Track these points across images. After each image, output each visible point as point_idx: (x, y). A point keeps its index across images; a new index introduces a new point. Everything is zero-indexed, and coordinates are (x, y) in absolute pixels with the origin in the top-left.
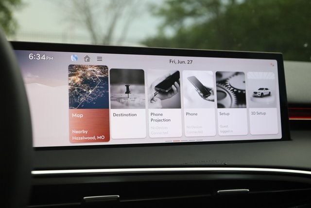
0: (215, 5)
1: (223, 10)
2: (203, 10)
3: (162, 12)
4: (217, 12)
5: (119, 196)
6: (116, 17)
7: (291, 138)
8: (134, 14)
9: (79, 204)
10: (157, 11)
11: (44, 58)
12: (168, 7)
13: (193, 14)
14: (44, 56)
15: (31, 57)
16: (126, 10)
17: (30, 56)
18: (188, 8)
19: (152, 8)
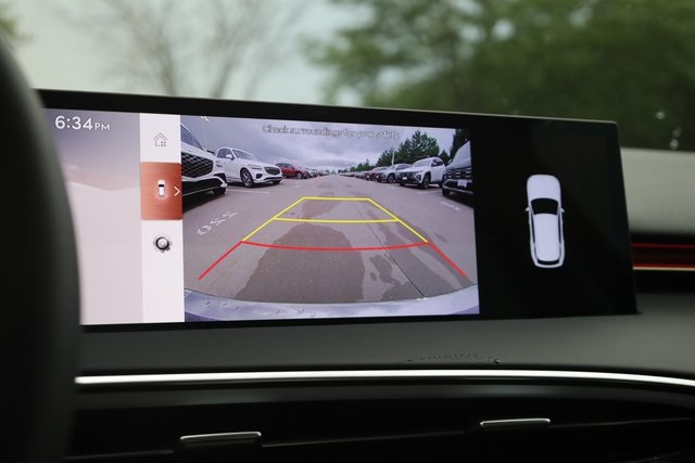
0: (446, 39)
1: (465, 52)
2: (422, 52)
3: (332, 57)
4: (452, 56)
5: (259, 434)
6: (228, 67)
7: (639, 309)
8: (269, 60)
9: (170, 452)
10: (320, 54)
11: (90, 127)
12: (344, 45)
13: (399, 60)
14: (90, 120)
15: (60, 124)
16: (250, 51)
17: (57, 122)
18: (389, 47)
19: (308, 47)
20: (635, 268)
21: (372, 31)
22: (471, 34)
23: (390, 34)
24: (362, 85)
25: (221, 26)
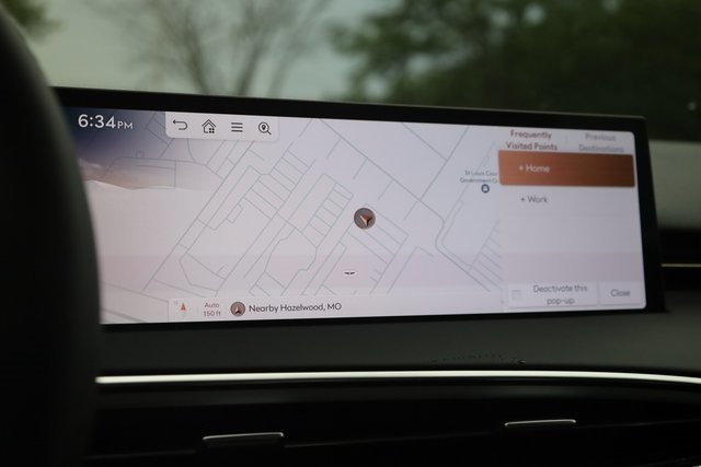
0: (476, 26)
1: (496, 38)
2: (452, 36)
3: (359, 44)
5: (282, 435)
6: (256, 54)
7: (667, 307)
8: (297, 47)
9: (192, 452)
11: (113, 126)
12: (372, 33)
13: (429, 47)
14: (112, 119)
15: (83, 123)
16: (278, 39)
17: (80, 121)
18: (417, 33)
19: (337, 35)
20: (664, 265)
21: (401, 17)
22: (501, 19)
23: (420, 20)
24: (391, 73)
25: (249, 13)
